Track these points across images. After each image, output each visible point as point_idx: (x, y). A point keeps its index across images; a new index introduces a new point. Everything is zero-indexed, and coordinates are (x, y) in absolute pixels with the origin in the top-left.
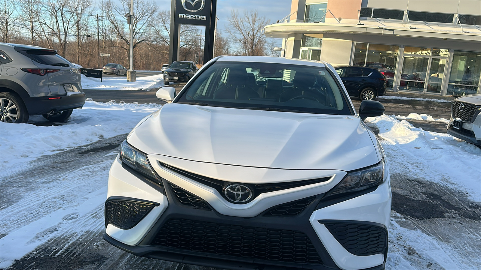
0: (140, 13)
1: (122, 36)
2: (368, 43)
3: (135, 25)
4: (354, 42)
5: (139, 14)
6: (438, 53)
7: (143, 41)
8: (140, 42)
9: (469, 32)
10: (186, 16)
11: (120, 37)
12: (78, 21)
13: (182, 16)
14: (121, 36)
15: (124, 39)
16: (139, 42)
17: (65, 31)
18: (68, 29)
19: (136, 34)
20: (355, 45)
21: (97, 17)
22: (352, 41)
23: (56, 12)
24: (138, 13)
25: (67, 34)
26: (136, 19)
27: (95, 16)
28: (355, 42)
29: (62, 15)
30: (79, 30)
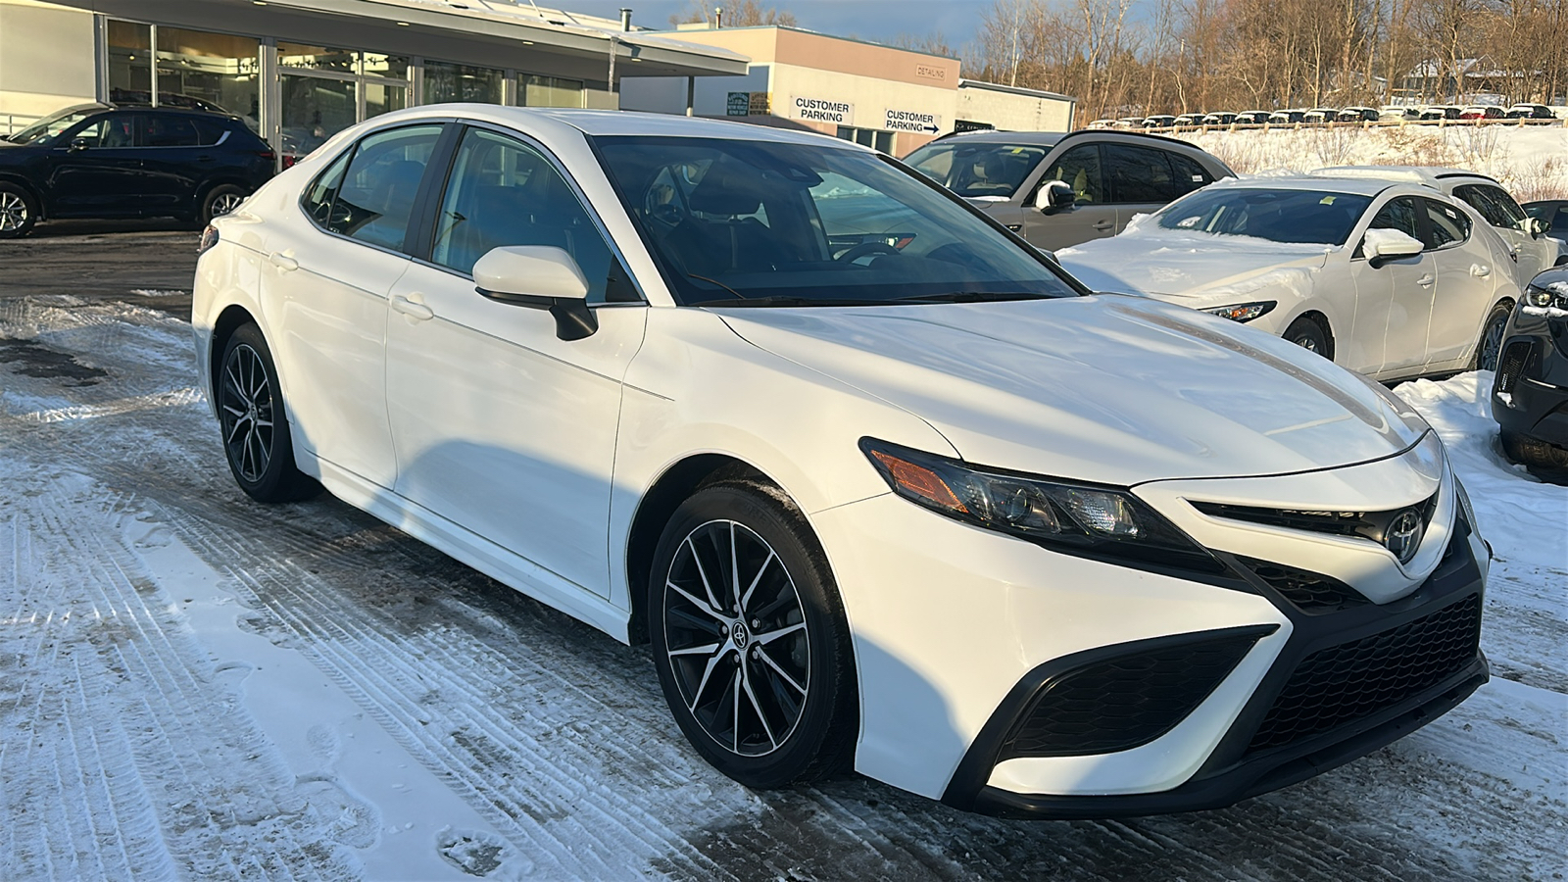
2: (153, 22)
4: (101, 18)
6: (344, 64)
9: (467, 8)
20: (104, 27)
22: (91, 12)
28: (105, 18)
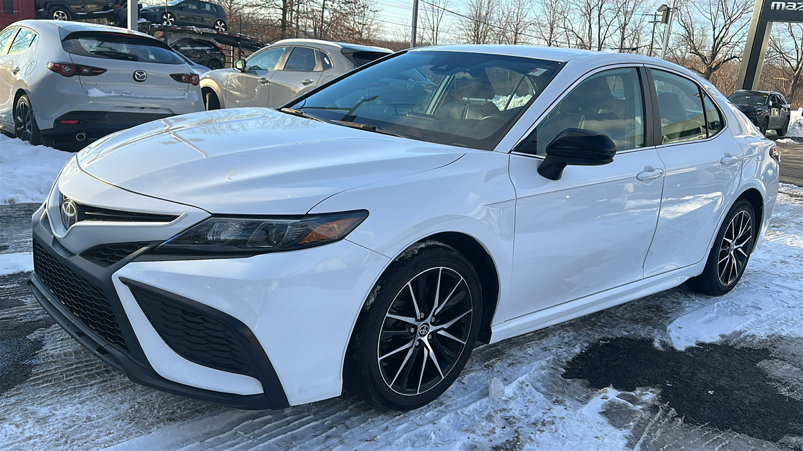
0: (739, 7)
1: (697, 49)
3: (724, 30)
5: (736, 10)
7: (735, 57)
8: (728, 60)
10: (787, 5)
11: (692, 51)
12: (626, 25)
13: (778, 6)
14: (695, 50)
15: (700, 55)
16: (725, 59)
17: (599, 42)
18: (605, 38)
19: (722, 46)
21: (654, 16)
23: (591, 11)
24: (735, 6)
25: (603, 46)
26: (730, 18)
27: (652, 15)
29: (600, 14)
30: (623, 39)
